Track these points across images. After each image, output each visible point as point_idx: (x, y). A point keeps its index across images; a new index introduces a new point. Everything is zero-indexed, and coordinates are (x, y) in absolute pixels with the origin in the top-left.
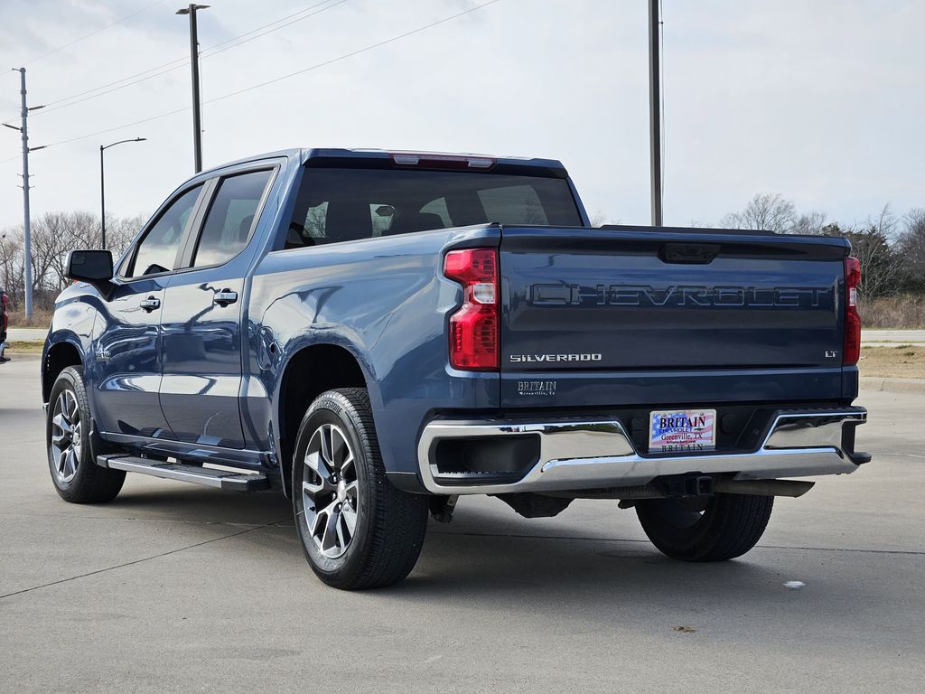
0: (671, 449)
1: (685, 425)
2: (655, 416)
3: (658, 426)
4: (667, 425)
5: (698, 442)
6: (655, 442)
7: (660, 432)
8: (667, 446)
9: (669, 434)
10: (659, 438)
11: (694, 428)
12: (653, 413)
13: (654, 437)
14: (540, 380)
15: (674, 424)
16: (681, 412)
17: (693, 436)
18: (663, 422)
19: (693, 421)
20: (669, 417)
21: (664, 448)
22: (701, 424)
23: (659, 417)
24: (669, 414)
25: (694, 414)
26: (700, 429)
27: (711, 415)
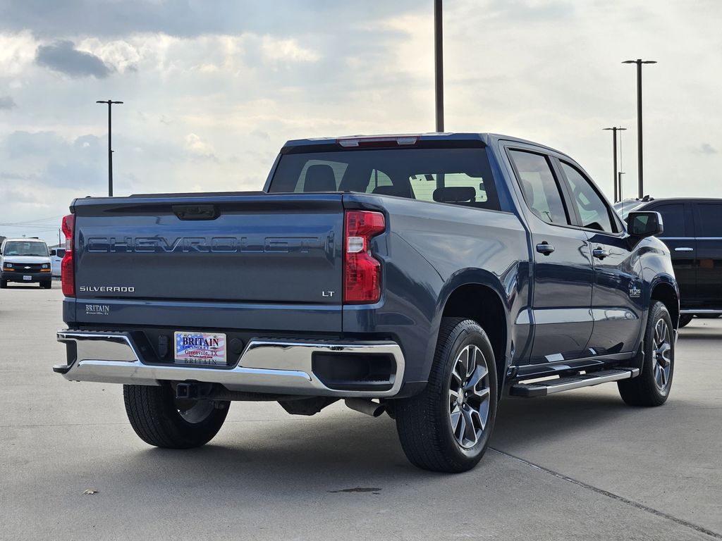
0: (191, 361)
1: (203, 344)
2: (179, 336)
3: (182, 343)
4: (188, 343)
5: (214, 358)
6: (179, 355)
7: (183, 348)
8: (189, 358)
9: (191, 350)
10: (183, 352)
11: (210, 347)
12: (176, 333)
13: (178, 351)
14: (99, 304)
15: (194, 342)
16: (199, 334)
17: (210, 353)
18: (185, 340)
19: (209, 341)
20: (190, 337)
21: (186, 361)
22: (215, 344)
23: (182, 336)
24: (191, 334)
25: (209, 336)
26: (215, 348)
27: (222, 337)
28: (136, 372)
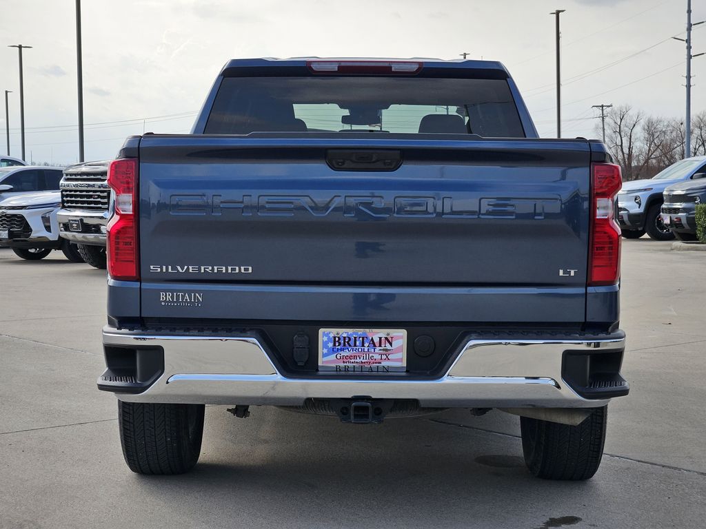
0: (346, 369)
1: (366, 345)
2: (325, 335)
3: (331, 345)
4: (340, 344)
5: (385, 364)
6: (326, 359)
7: (333, 351)
8: (342, 365)
9: (346, 353)
10: (333, 357)
11: (378, 349)
12: (321, 331)
13: (324, 355)
14: (185, 291)
15: (352, 343)
16: (360, 331)
17: (377, 357)
18: (335, 340)
19: (376, 340)
20: (345, 335)
21: (338, 369)
22: (388, 345)
23: (331, 335)
24: (344, 332)
25: (378, 334)
26: (387, 350)
27: (403, 333)
28: (273, 388)
